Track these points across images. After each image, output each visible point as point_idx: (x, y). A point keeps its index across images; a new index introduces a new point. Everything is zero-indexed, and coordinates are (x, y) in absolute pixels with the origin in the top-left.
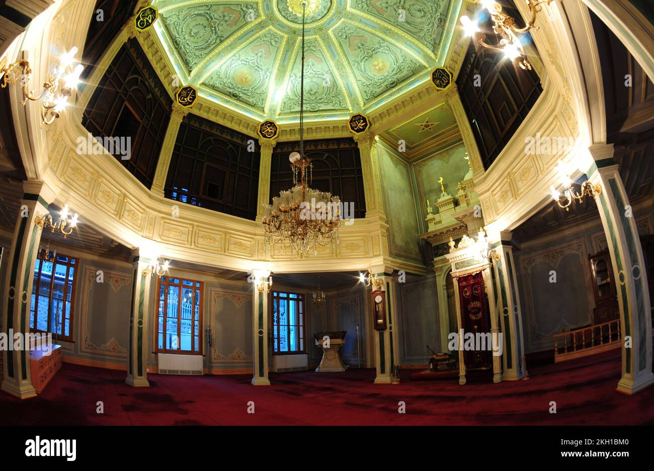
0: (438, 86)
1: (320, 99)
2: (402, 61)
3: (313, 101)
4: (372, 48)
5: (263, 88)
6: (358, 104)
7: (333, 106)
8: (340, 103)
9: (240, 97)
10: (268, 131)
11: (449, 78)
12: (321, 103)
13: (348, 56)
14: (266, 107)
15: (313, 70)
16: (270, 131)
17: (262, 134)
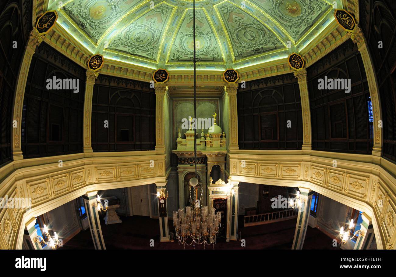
0: (226, 78)
1: (141, 47)
2: (212, 49)
3: (136, 46)
4: (201, 32)
5: (106, 25)
6: (164, 60)
7: (147, 55)
8: (153, 54)
9: (86, 27)
10: (95, 63)
11: (236, 79)
12: (141, 50)
13: (181, 28)
14: (101, 39)
15: (151, 26)
16: (97, 63)
17: (90, 65)
